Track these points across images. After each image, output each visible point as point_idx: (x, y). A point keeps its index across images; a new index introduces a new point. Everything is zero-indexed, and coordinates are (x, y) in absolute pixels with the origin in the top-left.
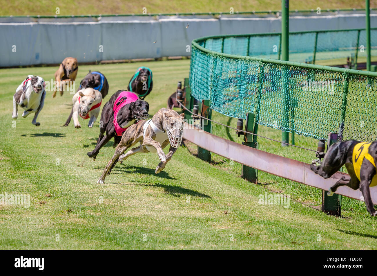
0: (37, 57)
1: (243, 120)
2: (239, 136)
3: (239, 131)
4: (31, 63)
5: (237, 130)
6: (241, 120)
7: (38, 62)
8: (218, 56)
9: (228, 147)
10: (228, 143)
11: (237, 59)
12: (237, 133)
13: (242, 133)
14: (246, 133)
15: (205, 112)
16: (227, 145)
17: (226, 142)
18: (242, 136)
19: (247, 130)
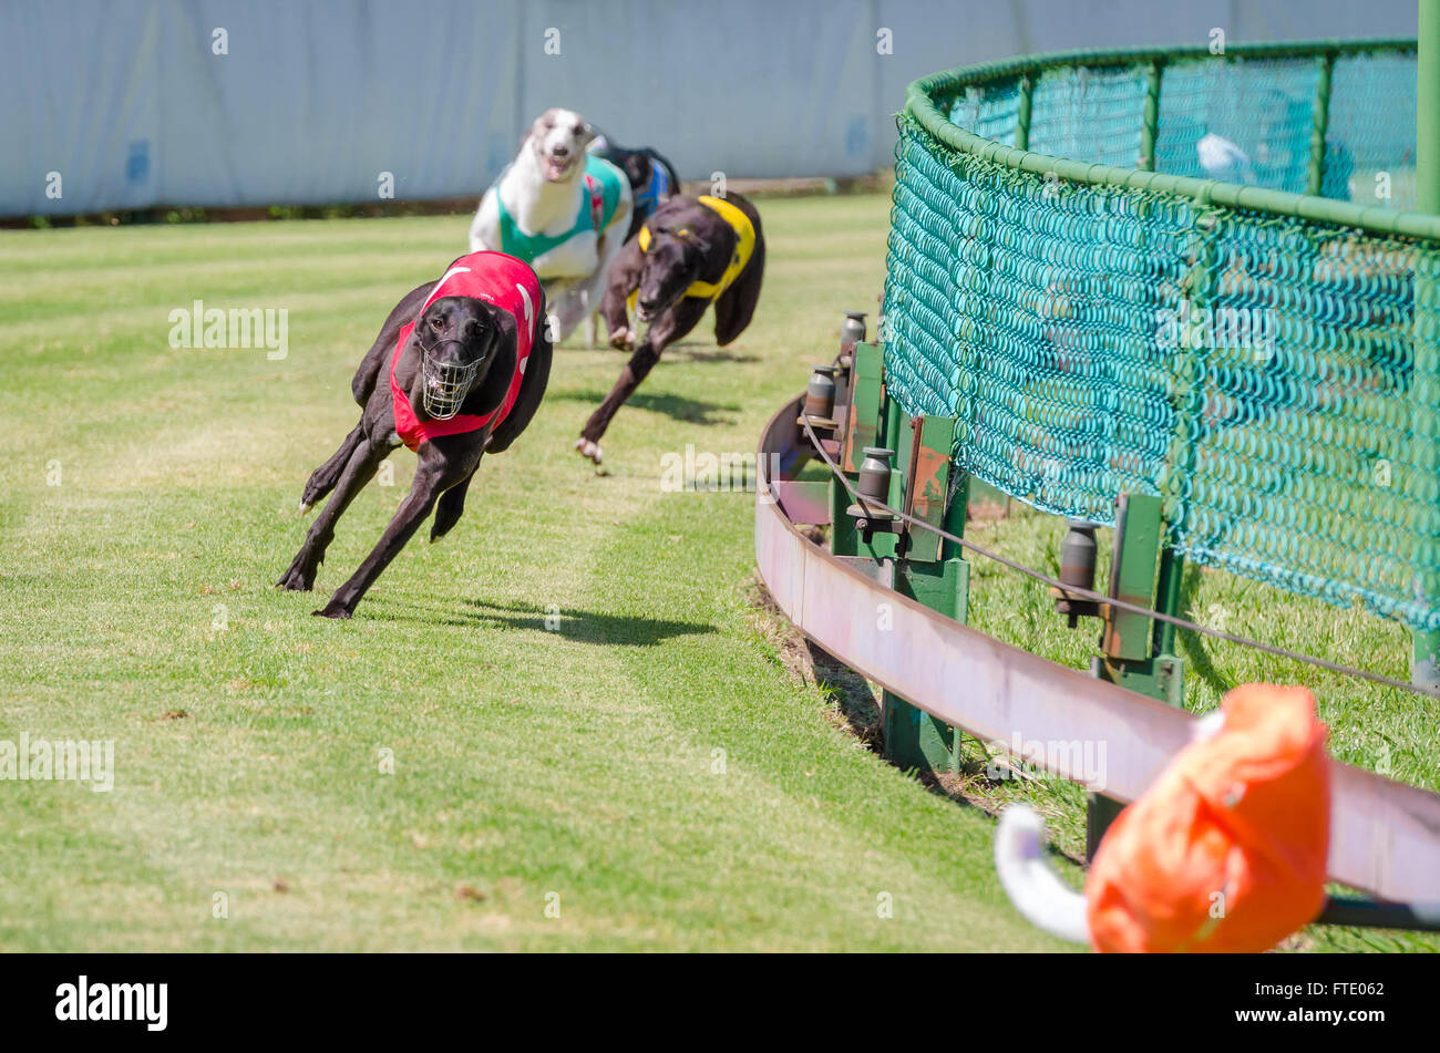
0: (137, 165)
1: (1096, 531)
2: (1072, 624)
3: (1075, 593)
4: (101, 204)
5: (1063, 591)
6: (1088, 532)
7: (142, 196)
8: (999, 167)
9: (1007, 683)
10: (1008, 665)
11: (1089, 184)
12: (1064, 605)
13: (1090, 608)
14: (1114, 609)
15: (929, 486)
16: (1001, 671)
17: (998, 656)
18: (1091, 627)
19: (1115, 592)
